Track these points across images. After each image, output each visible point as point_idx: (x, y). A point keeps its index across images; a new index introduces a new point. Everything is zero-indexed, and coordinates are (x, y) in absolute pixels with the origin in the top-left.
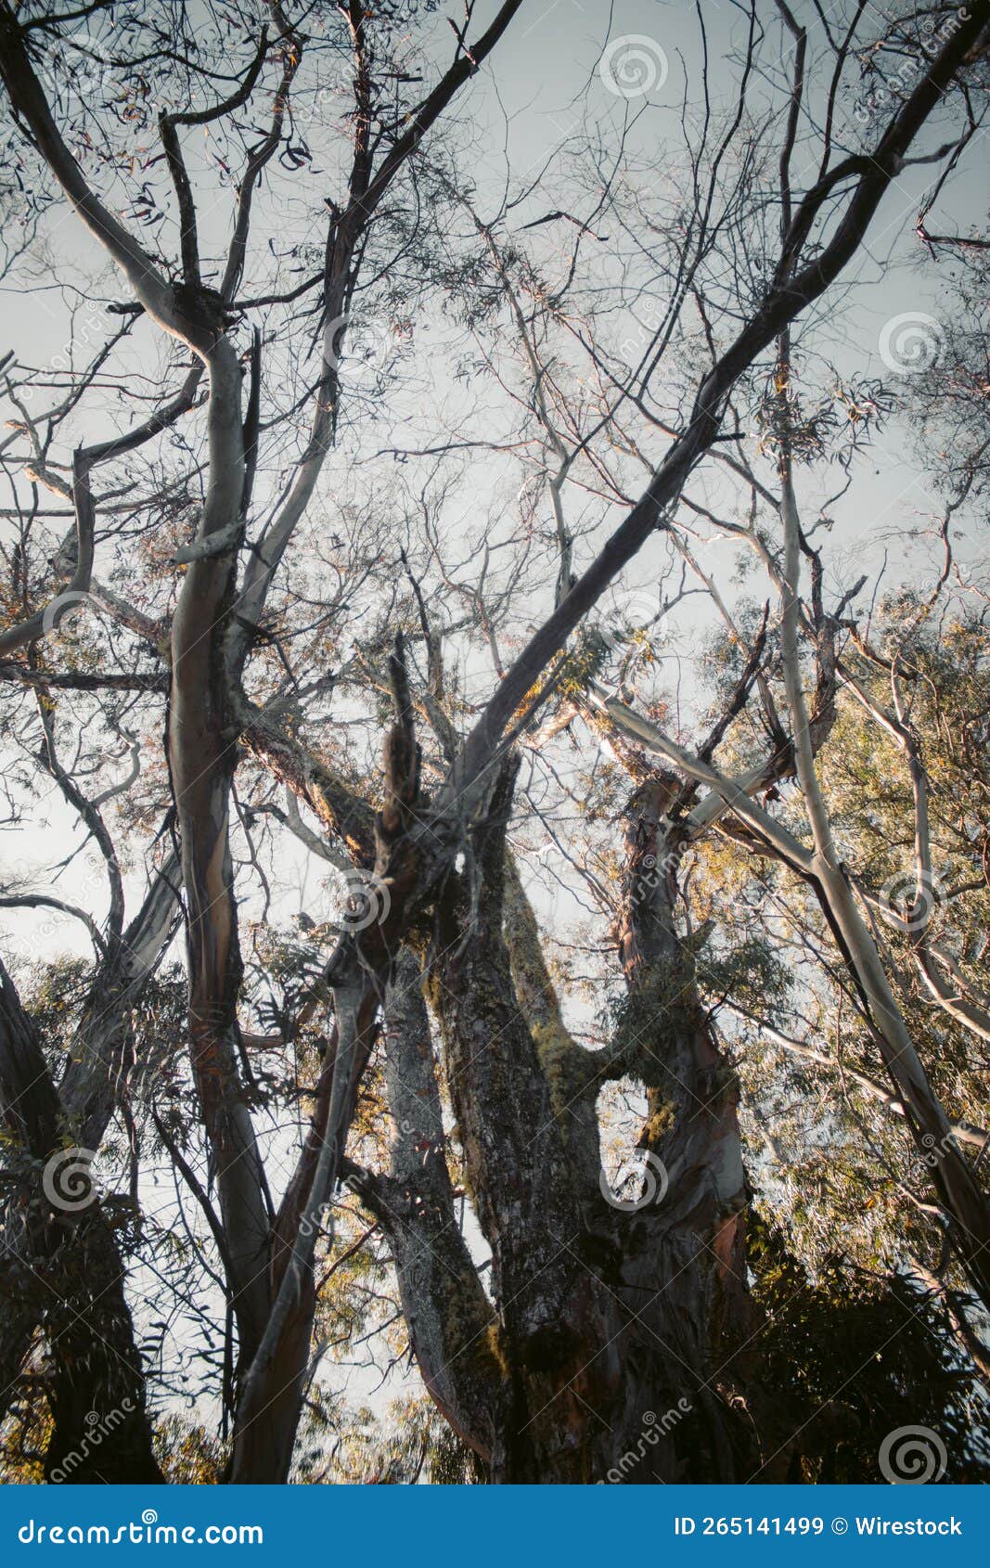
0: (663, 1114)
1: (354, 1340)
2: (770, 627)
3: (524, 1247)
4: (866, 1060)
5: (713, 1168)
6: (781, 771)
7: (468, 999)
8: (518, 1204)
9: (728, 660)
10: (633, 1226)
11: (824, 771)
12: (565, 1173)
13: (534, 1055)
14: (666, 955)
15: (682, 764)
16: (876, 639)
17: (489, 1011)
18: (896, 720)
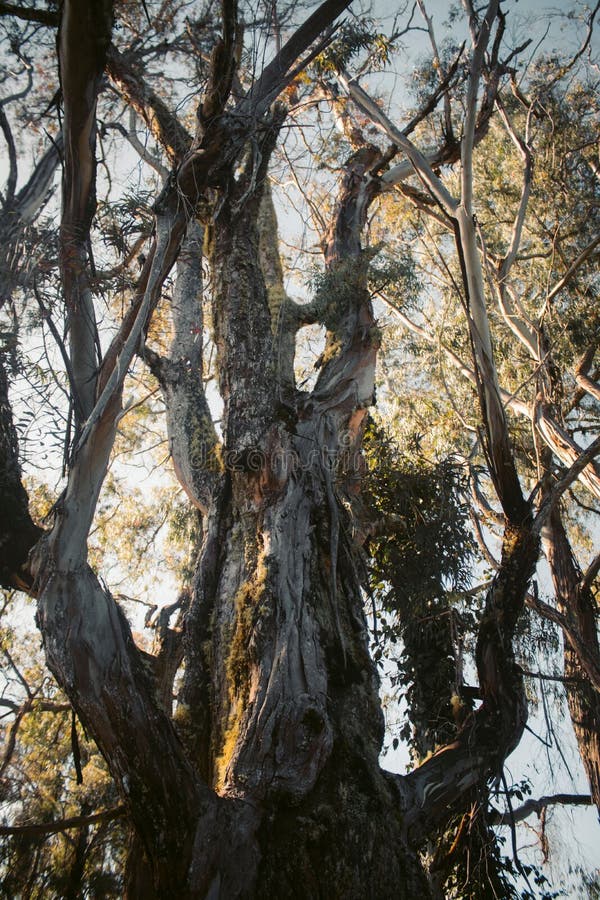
0: (334, 347)
1: (134, 452)
2: (462, 61)
3: (243, 405)
4: (454, 344)
5: (357, 381)
6: (446, 159)
7: (231, 258)
8: (243, 380)
9: (429, 79)
10: (306, 405)
11: (477, 158)
12: (274, 368)
13: (266, 298)
14: (353, 257)
15: (390, 133)
16: (524, 86)
17: (243, 266)
18: (524, 143)
